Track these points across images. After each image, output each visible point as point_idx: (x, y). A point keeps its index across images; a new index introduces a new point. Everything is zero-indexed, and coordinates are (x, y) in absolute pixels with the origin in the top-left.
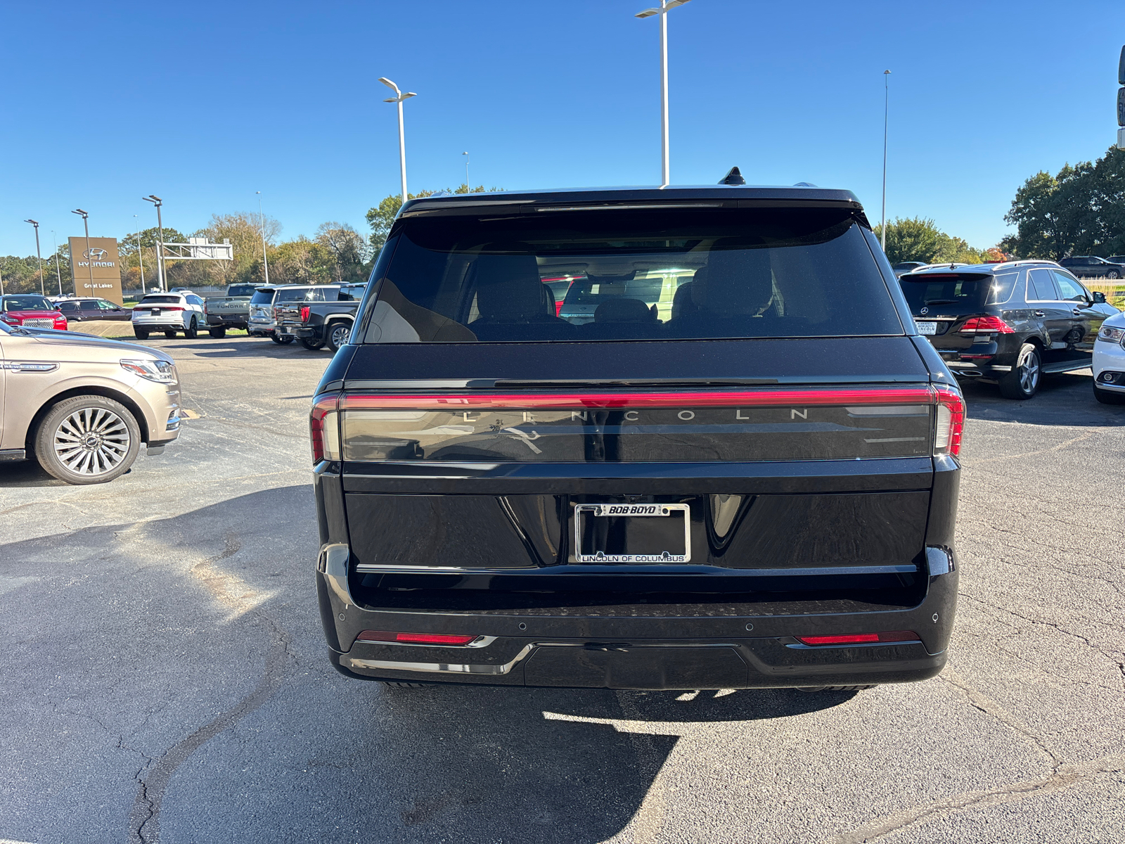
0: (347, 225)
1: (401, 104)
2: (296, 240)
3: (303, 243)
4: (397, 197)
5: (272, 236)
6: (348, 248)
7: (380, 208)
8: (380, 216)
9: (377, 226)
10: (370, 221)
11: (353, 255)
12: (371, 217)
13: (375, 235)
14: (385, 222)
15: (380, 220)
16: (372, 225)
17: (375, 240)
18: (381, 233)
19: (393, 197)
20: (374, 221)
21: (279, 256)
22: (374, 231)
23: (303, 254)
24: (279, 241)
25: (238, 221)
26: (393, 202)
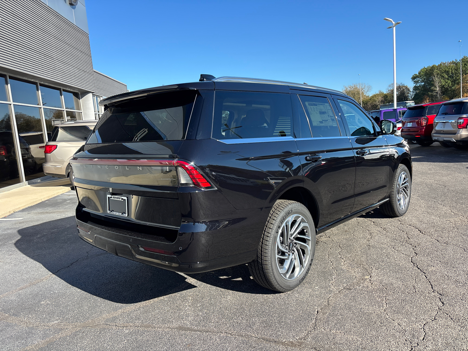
0: (402, 83)
1: (394, 28)
2: (378, 92)
3: (381, 94)
4: (428, 67)
5: (368, 92)
6: (402, 94)
7: (419, 74)
8: (418, 77)
9: (416, 82)
10: (413, 80)
11: (404, 97)
12: (414, 78)
13: (415, 87)
14: (421, 80)
15: (419, 79)
16: (414, 82)
17: (415, 88)
18: (418, 85)
19: (426, 67)
20: (415, 80)
21: (369, 100)
22: (415, 85)
23: (380, 98)
24: (370, 94)
25: (354, 87)
26: (425, 70)
